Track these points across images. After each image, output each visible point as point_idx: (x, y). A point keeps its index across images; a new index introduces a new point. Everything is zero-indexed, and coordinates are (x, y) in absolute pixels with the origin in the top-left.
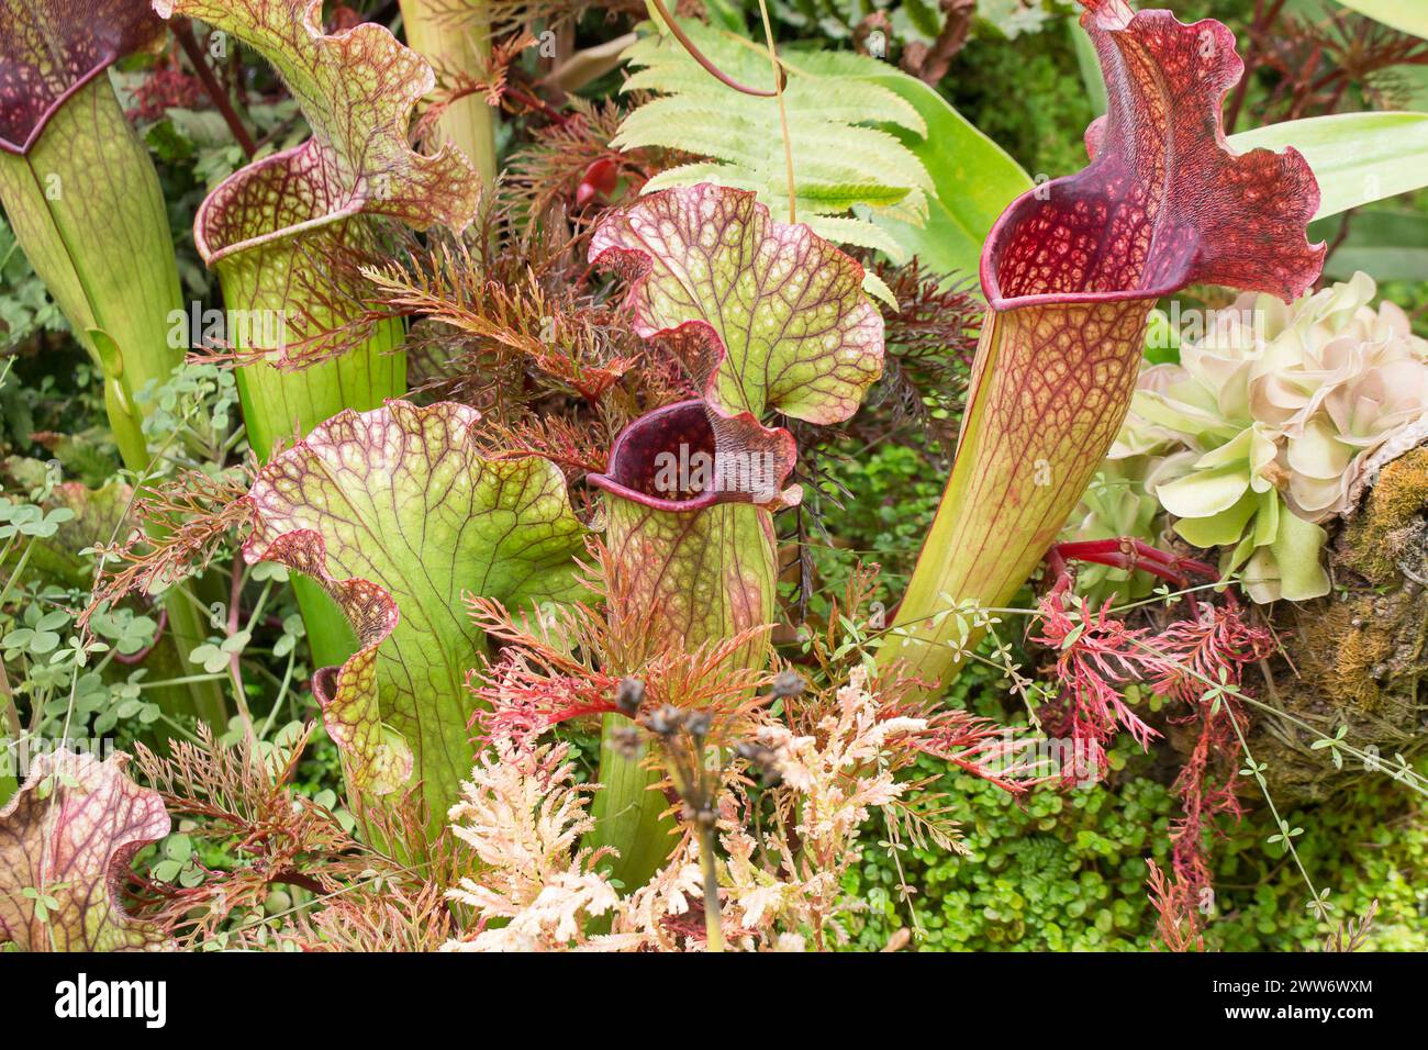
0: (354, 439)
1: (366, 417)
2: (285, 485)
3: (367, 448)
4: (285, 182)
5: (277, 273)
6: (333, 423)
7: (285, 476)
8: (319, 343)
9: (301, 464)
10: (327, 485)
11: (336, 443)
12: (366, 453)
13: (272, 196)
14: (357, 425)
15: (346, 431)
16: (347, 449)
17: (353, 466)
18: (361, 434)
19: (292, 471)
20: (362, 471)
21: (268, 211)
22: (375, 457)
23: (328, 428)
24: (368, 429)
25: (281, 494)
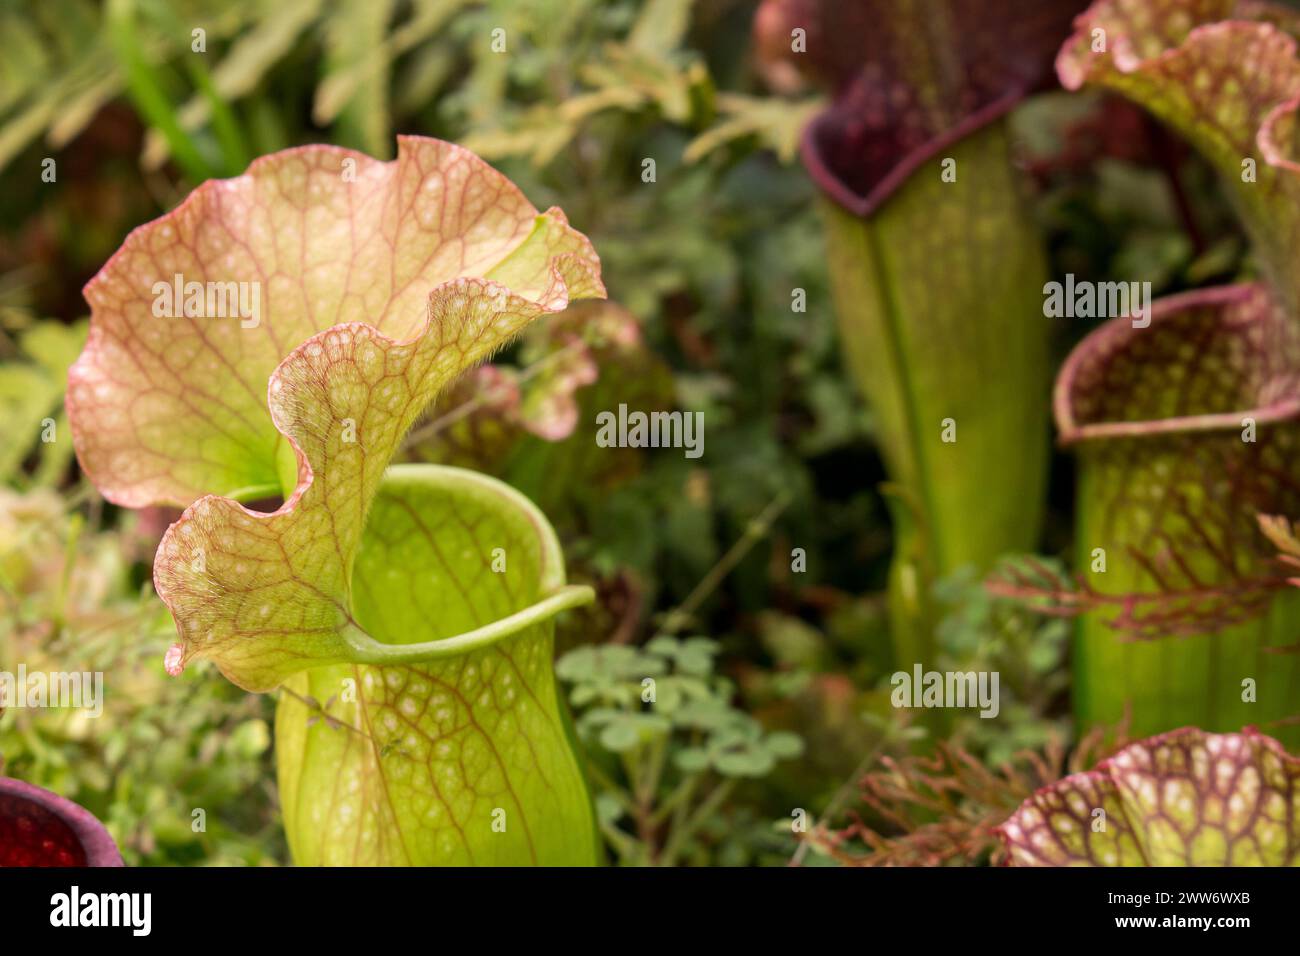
0: (1187, 773)
1: (1215, 743)
2: (1064, 825)
3: (1206, 790)
4: (1209, 336)
5: (1152, 482)
6: (1162, 744)
7: (1066, 810)
8: (1182, 602)
9: (1093, 796)
10: (1125, 839)
11: (1158, 774)
12: (1200, 801)
13: (1187, 352)
14: (1199, 754)
15: (1179, 760)
16: (1173, 788)
17: (1176, 815)
18: (1201, 769)
19: (1079, 806)
20: (1189, 824)
21: (1177, 372)
22: (1214, 810)
23: (1152, 750)
24: (1212, 763)
25: (1056, 836)
